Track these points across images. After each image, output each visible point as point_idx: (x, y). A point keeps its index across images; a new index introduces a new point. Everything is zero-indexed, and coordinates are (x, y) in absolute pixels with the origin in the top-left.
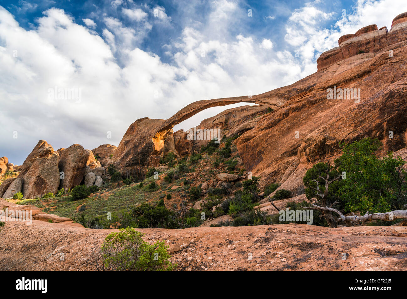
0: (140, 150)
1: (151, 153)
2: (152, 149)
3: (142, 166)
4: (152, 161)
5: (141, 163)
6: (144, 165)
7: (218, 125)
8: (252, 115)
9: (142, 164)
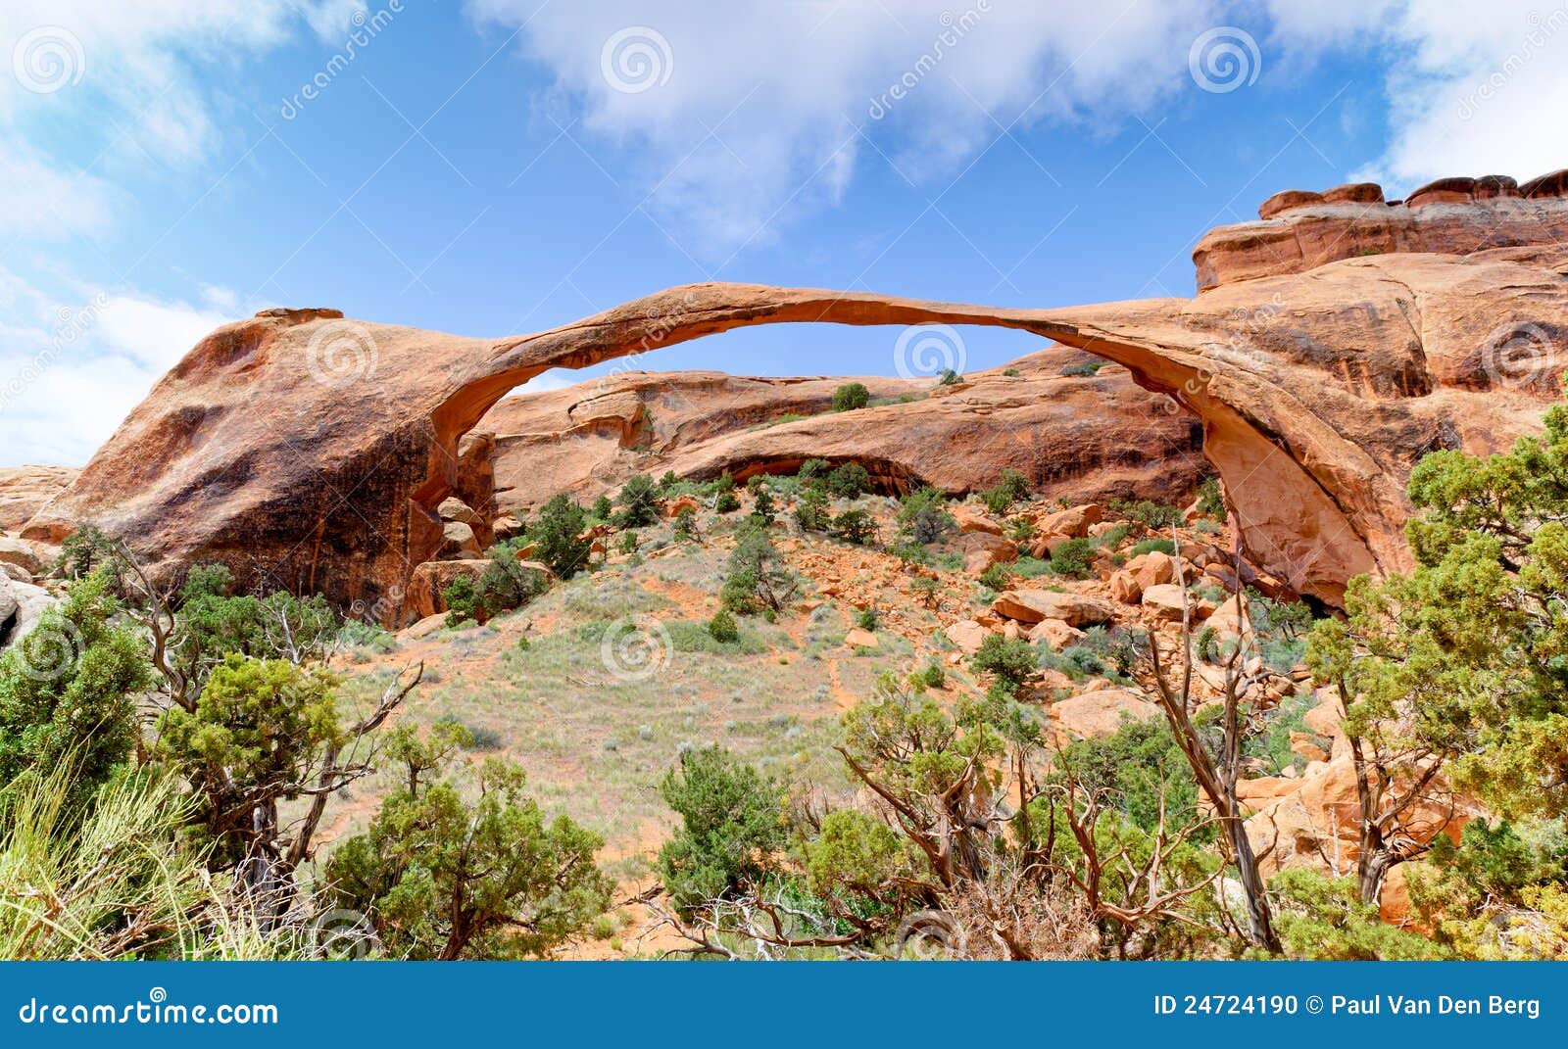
0: (337, 465)
1: (413, 489)
2: (424, 468)
3: (329, 550)
4: (405, 531)
5: (326, 537)
6: (344, 550)
7: (606, 424)
8: (754, 409)
9: (332, 543)
